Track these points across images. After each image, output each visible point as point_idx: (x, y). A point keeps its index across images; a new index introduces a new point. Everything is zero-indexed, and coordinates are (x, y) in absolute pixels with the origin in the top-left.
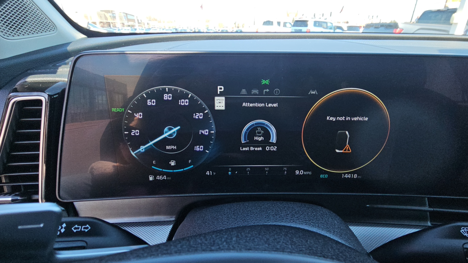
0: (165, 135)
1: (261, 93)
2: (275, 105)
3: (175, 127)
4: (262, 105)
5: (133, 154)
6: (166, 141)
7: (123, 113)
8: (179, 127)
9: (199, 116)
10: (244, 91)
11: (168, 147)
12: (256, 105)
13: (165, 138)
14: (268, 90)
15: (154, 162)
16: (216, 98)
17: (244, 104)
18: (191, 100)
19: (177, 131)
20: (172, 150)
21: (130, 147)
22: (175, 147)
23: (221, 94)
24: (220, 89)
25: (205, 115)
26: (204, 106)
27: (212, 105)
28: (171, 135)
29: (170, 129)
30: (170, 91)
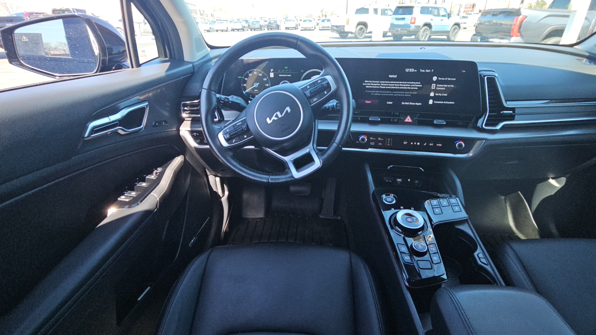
0: (254, 86)
1: (285, 72)
2: (290, 75)
3: (258, 83)
4: (285, 76)
5: (244, 92)
6: (255, 88)
7: (241, 78)
8: (259, 83)
9: (265, 79)
10: (279, 71)
11: (255, 91)
12: (284, 75)
13: (254, 87)
14: (287, 70)
15: (251, 96)
16: (271, 73)
17: (280, 75)
18: (263, 74)
19: (259, 85)
20: (257, 92)
21: (243, 90)
22: (257, 91)
23: (272, 72)
24: (272, 70)
25: (267, 79)
26: (267, 76)
27: (269, 76)
28: (256, 86)
29: (256, 84)
30: (256, 71)
